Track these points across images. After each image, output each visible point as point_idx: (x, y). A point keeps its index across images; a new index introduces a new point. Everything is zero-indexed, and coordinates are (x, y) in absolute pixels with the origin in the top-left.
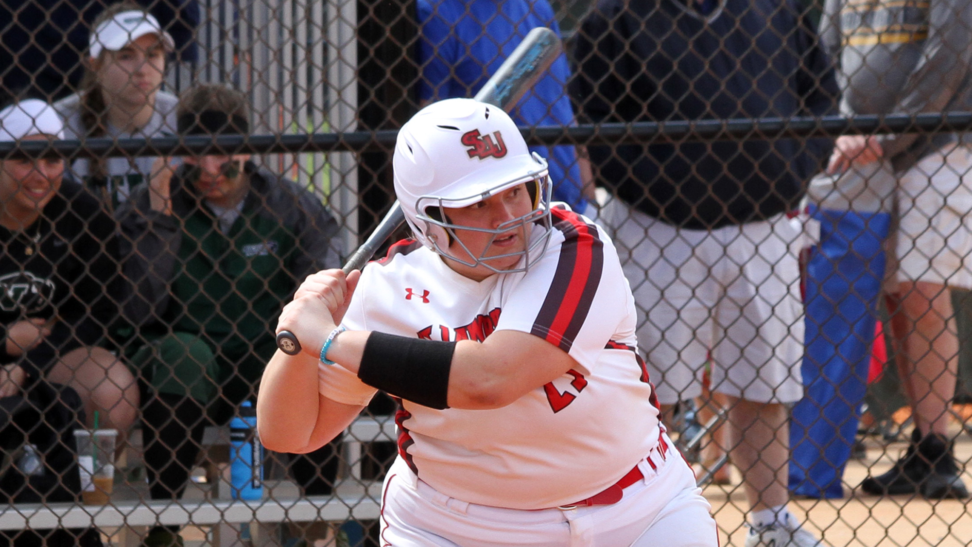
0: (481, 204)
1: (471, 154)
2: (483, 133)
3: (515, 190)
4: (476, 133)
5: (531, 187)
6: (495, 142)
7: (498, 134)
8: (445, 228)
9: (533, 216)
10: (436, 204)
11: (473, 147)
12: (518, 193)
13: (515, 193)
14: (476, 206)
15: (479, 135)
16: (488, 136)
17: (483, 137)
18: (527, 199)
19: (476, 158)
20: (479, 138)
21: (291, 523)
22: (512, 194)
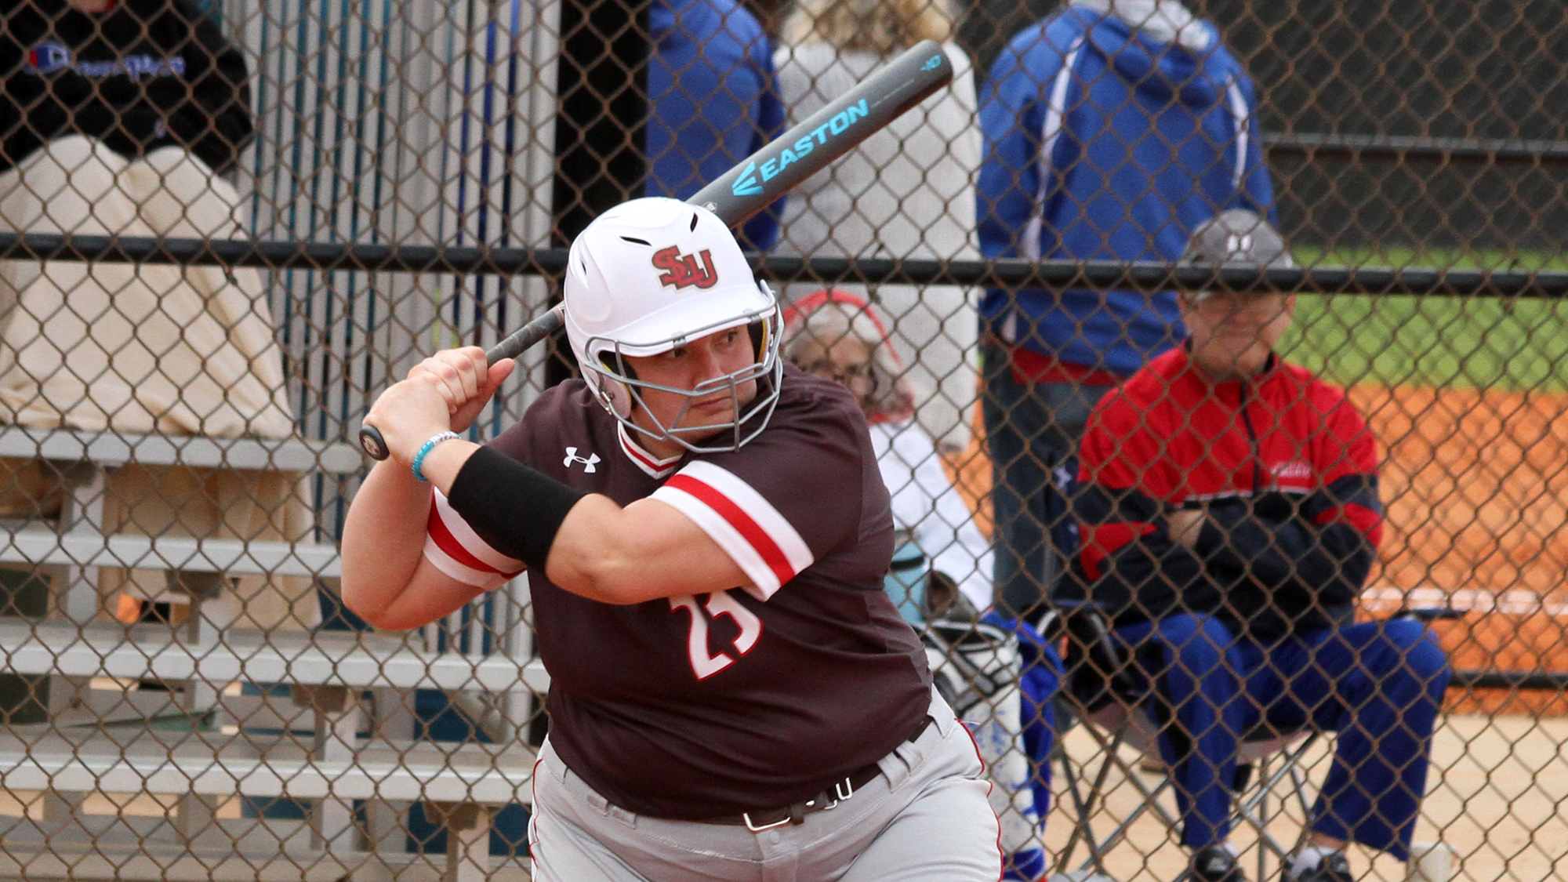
0: (679, 351)
1: (665, 280)
2: (684, 251)
3: (731, 334)
4: (674, 250)
5: (756, 331)
6: (701, 265)
7: (706, 255)
8: (626, 384)
9: (757, 370)
10: (612, 349)
11: (668, 271)
12: (735, 338)
13: (730, 339)
14: (673, 355)
15: (678, 253)
16: (691, 257)
17: (684, 258)
18: (748, 349)
19: (672, 287)
20: (679, 258)
21: (428, 802)
22: (726, 340)
